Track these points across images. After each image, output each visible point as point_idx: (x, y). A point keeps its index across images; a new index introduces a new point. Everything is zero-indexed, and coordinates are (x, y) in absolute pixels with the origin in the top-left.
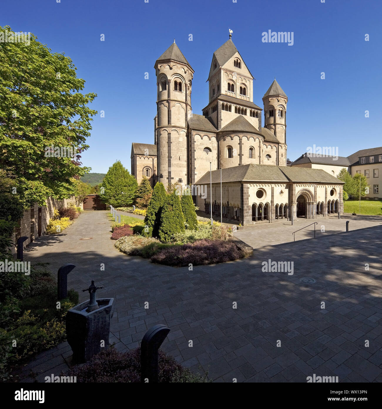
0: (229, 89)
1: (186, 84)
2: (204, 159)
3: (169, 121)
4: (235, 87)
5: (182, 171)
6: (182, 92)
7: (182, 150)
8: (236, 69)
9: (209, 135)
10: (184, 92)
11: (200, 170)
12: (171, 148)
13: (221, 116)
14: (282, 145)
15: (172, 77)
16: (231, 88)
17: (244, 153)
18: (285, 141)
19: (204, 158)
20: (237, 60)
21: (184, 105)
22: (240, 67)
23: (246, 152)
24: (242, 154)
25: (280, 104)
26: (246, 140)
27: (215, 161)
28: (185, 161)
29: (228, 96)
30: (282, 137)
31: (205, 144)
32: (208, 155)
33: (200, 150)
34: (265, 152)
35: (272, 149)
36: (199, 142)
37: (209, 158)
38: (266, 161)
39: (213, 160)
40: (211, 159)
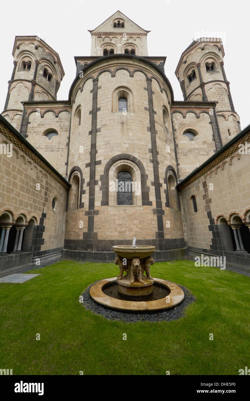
4: (115, 51)
8: (118, 30)
14: (224, 113)
15: (19, 58)
17: (103, 105)
18: (232, 108)
19: (43, 146)
20: (119, 21)
21: (29, 85)
22: (123, 27)
23: (107, 100)
24: (98, 107)
25: (207, 52)
31: (47, 124)
32: (51, 141)
33: (37, 134)
34: (181, 125)
35: (197, 120)
36: (36, 122)
37: (52, 146)
38: (185, 142)
39: (60, 148)
40: (56, 148)
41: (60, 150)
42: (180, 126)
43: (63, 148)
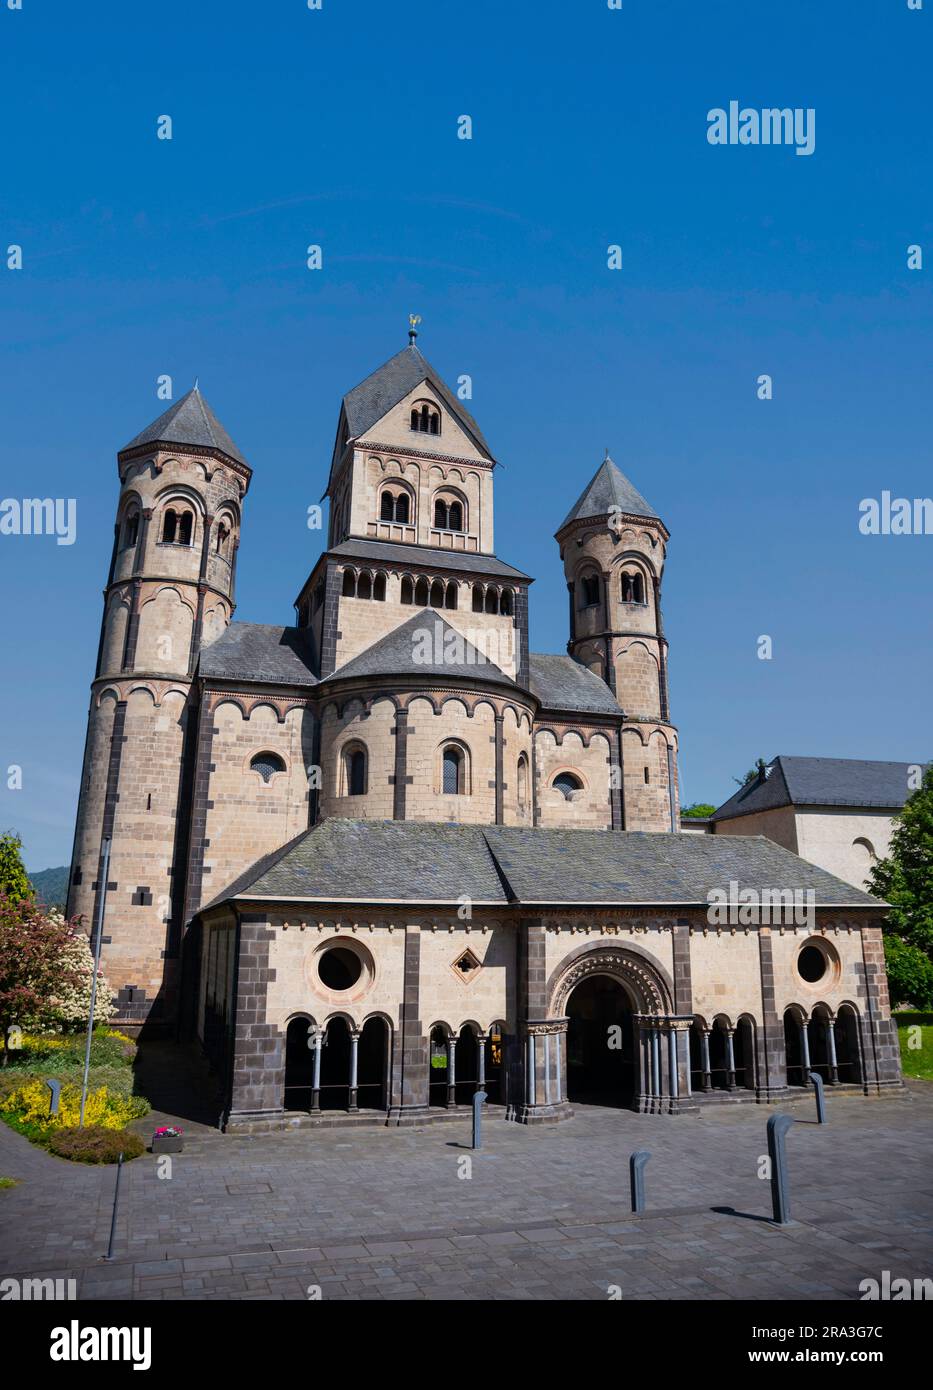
0: (386, 514)
1: (207, 520)
2: (248, 803)
3: (128, 658)
4: (411, 504)
5: (152, 856)
6: (191, 545)
7: (162, 766)
8: (422, 442)
9: (278, 702)
10: (199, 545)
11: (229, 850)
12: (122, 760)
13: (336, 622)
14: (641, 725)
15: (157, 499)
16: (396, 508)
17: (417, 773)
18: (663, 707)
19: (251, 797)
20: (425, 409)
21: (191, 593)
22: (435, 430)
23: (426, 764)
24: (408, 774)
25: (627, 548)
26: (425, 711)
27: (297, 812)
28: (173, 811)
29: (379, 541)
30: (643, 688)
31: (259, 738)
32: (269, 785)
33: (235, 765)
34: (551, 761)
35: (584, 750)
36: (231, 730)
37: (272, 797)
38: (555, 805)
39: (291, 806)
40: (282, 804)
41: (292, 810)
42: (547, 765)
43: (297, 807)
